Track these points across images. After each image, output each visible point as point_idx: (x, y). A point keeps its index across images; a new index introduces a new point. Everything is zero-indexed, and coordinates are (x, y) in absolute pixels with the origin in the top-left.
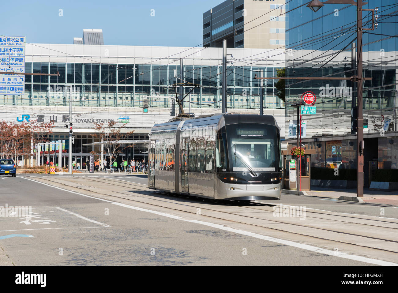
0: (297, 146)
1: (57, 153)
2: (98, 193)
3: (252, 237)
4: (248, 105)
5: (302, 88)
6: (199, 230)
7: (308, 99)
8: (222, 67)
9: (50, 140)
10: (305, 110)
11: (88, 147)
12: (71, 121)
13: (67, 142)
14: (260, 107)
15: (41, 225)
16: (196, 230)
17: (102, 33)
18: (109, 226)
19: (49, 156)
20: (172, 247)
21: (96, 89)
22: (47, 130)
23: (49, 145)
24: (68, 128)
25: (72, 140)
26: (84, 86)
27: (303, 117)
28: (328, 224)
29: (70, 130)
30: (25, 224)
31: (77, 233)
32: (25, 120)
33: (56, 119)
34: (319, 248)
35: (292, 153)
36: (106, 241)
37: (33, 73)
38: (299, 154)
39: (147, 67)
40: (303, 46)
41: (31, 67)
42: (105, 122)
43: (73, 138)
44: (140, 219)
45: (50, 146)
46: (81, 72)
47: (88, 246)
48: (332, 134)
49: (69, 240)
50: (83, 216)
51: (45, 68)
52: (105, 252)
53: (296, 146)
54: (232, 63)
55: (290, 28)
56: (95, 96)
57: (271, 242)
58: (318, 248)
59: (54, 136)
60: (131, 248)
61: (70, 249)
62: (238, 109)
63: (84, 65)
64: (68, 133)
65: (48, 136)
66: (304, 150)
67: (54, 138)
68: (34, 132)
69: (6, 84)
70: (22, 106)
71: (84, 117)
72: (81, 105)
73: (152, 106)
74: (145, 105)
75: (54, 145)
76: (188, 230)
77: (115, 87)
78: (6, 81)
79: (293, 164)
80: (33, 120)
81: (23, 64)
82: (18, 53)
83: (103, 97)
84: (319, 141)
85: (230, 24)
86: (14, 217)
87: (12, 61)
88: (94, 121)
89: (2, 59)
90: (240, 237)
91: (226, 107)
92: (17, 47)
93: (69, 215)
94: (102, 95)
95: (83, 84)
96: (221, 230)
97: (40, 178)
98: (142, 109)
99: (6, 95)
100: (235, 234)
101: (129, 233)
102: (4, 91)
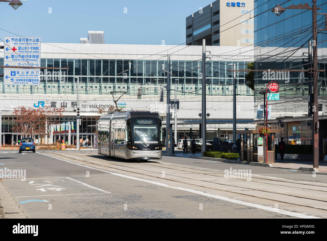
1: (67, 133)
2: (101, 166)
3: (227, 201)
4: (223, 93)
6: (184, 195)
7: (273, 87)
8: (202, 61)
9: (61, 122)
10: (270, 96)
11: (92, 127)
12: (78, 106)
13: (75, 123)
14: (233, 94)
15: (54, 192)
16: (181, 195)
17: (103, 34)
18: (110, 193)
19: (61, 135)
20: (162, 210)
21: (99, 79)
22: (58, 114)
23: (60, 126)
24: (76, 112)
25: (79, 122)
27: (269, 103)
28: (290, 190)
29: (78, 114)
30: (41, 191)
31: (83, 198)
32: (40, 106)
33: (66, 105)
34: (283, 210)
35: (259, 132)
36: (107, 205)
37: (47, 67)
38: (266, 133)
39: (140, 62)
40: (268, 44)
41: (45, 62)
42: (106, 107)
43: (80, 120)
44: (135, 187)
46: (87, 66)
47: (93, 209)
48: (293, 116)
49: (77, 204)
50: (89, 184)
51: (57, 63)
52: (106, 213)
53: (263, 127)
54: (210, 58)
55: (258, 29)
56: (98, 85)
57: (243, 205)
58: (281, 210)
60: (128, 211)
61: (78, 212)
62: (215, 96)
63: (89, 60)
64: (76, 116)
65: (60, 119)
66: (270, 130)
67: (64, 120)
68: (48, 115)
69: (25, 76)
70: (38, 94)
71: (89, 103)
72: (87, 93)
73: (145, 94)
74: (138, 93)
75: (64, 126)
76: (175, 195)
77: (114, 78)
78: (25, 74)
79: (260, 141)
80: (47, 106)
81: (39, 60)
82: (35, 51)
83: (104, 87)
84: (282, 122)
85: (209, 27)
86: (32, 185)
87: (30, 58)
88: (97, 106)
89: (21, 56)
90: (217, 201)
91: (205, 95)
92: (33, 46)
93: (77, 184)
94: (103, 85)
95: (88, 76)
96: (201, 195)
97: (53, 154)
98: (136, 97)
99: (25, 86)
100: (213, 199)
101: (126, 199)
102: (23, 82)
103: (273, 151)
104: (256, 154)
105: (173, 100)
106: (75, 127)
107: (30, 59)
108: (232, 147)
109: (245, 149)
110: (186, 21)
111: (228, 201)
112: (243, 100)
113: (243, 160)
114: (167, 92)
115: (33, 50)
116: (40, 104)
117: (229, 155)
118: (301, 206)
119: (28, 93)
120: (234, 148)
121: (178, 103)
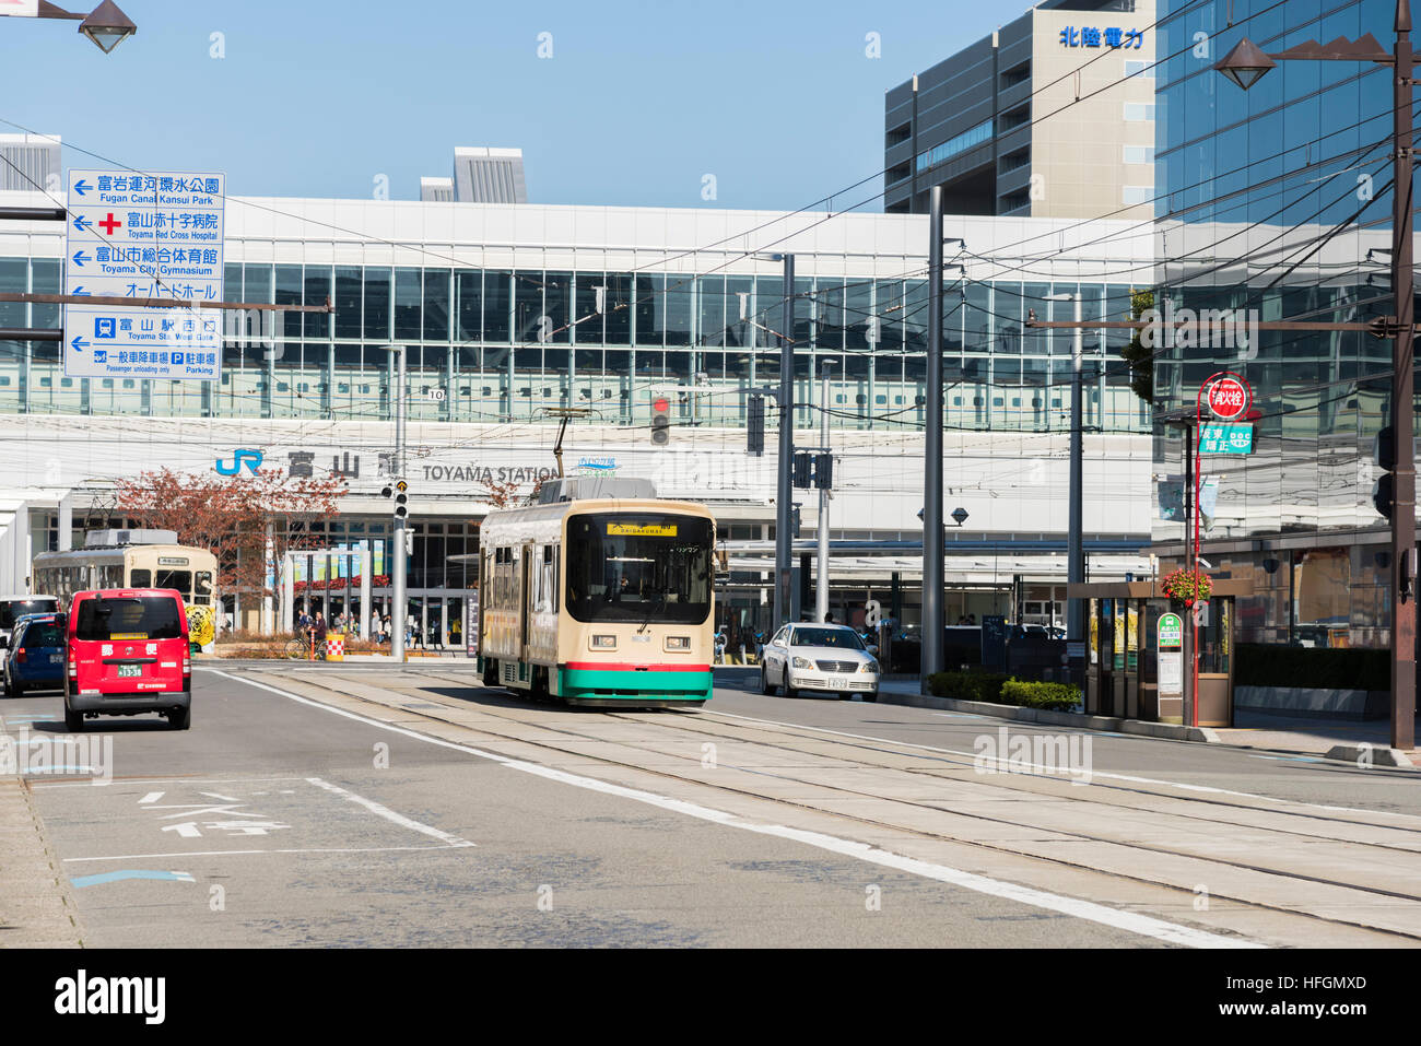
0: (1184, 566)
1: (355, 586)
2: (471, 729)
3: (956, 885)
4: (1037, 420)
5: (1210, 360)
6: (781, 860)
7: (1224, 399)
8: (928, 283)
9: (333, 542)
10: (1211, 437)
11: (468, 566)
12: (400, 474)
13: (389, 547)
14: (1069, 428)
15: (234, 838)
16: (768, 858)
17: (521, 163)
18: (470, 844)
19: (329, 596)
20: (663, 919)
21: (500, 357)
22: (318, 507)
23: (329, 557)
24: (392, 497)
25: (404, 541)
26: (455, 348)
27: (1205, 466)
28: (1245, 842)
29: (399, 505)
30: (180, 836)
31: (349, 867)
32: (246, 473)
33: (357, 467)
34: (1179, 927)
35: (1165, 590)
36: (437, 898)
37: (274, 303)
38: (1192, 594)
39: (680, 284)
40: (1220, 206)
41: (268, 280)
42: (529, 477)
43: (408, 533)
44: (587, 820)
45: (330, 560)
46: (446, 301)
47: (371, 914)
48: (1316, 526)
49: (315, 890)
50: (391, 807)
51: (319, 286)
52: (423, 933)
53: (1181, 568)
54: (963, 270)
55: (1171, 147)
56: (495, 384)
57: (1017, 903)
58: (1173, 926)
59: (347, 527)
60: (518, 922)
61: (304, 923)
62: (1002, 434)
63: (456, 275)
64: (392, 515)
65: (327, 527)
66: (1210, 581)
67: (347, 533)
68: (273, 511)
69: (158, 341)
70: (236, 421)
71: (441, 458)
72: (446, 416)
73: (698, 420)
74: (656, 419)
75: (344, 560)
76: (742, 859)
77: (567, 352)
78: (157, 329)
79: (1170, 629)
80: (270, 471)
81: (218, 270)
82: (199, 230)
83: (523, 390)
84: (1270, 551)
85: (984, 132)
86: (150, 810)
87: (178, 261)
88: (490, 474)
89: (142, 253)
90: (914, 884)
91: (940, 427)
92: (194, 209)
93: (345, 806)
94: (517, 382)
95: (452, 343)
96: (855, 860)
97: (282, 676)
98: (648, 433)
99: (178, 382)
100: (901, 876)
101: (529, 871)
102: (148, 364)
103: (1225, 676)
104: (1149, 687)
105: (807, 449)
106: (389, 562)
107: (178, 265)
108: (1065, 658)
109: (1107, 667)
110: (887, 110)
111: (961, 883)
112: (1126, 454)
113: (1095, 709)
114: (782, 416)
115: (190, 229)
116: (242, 463)
117: (1037, 690)
118: (1268, 907)
119: (191, 413)
120: (1071, 659)
121: (826, 461)
